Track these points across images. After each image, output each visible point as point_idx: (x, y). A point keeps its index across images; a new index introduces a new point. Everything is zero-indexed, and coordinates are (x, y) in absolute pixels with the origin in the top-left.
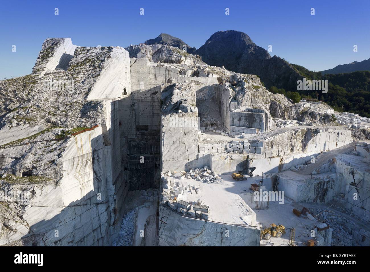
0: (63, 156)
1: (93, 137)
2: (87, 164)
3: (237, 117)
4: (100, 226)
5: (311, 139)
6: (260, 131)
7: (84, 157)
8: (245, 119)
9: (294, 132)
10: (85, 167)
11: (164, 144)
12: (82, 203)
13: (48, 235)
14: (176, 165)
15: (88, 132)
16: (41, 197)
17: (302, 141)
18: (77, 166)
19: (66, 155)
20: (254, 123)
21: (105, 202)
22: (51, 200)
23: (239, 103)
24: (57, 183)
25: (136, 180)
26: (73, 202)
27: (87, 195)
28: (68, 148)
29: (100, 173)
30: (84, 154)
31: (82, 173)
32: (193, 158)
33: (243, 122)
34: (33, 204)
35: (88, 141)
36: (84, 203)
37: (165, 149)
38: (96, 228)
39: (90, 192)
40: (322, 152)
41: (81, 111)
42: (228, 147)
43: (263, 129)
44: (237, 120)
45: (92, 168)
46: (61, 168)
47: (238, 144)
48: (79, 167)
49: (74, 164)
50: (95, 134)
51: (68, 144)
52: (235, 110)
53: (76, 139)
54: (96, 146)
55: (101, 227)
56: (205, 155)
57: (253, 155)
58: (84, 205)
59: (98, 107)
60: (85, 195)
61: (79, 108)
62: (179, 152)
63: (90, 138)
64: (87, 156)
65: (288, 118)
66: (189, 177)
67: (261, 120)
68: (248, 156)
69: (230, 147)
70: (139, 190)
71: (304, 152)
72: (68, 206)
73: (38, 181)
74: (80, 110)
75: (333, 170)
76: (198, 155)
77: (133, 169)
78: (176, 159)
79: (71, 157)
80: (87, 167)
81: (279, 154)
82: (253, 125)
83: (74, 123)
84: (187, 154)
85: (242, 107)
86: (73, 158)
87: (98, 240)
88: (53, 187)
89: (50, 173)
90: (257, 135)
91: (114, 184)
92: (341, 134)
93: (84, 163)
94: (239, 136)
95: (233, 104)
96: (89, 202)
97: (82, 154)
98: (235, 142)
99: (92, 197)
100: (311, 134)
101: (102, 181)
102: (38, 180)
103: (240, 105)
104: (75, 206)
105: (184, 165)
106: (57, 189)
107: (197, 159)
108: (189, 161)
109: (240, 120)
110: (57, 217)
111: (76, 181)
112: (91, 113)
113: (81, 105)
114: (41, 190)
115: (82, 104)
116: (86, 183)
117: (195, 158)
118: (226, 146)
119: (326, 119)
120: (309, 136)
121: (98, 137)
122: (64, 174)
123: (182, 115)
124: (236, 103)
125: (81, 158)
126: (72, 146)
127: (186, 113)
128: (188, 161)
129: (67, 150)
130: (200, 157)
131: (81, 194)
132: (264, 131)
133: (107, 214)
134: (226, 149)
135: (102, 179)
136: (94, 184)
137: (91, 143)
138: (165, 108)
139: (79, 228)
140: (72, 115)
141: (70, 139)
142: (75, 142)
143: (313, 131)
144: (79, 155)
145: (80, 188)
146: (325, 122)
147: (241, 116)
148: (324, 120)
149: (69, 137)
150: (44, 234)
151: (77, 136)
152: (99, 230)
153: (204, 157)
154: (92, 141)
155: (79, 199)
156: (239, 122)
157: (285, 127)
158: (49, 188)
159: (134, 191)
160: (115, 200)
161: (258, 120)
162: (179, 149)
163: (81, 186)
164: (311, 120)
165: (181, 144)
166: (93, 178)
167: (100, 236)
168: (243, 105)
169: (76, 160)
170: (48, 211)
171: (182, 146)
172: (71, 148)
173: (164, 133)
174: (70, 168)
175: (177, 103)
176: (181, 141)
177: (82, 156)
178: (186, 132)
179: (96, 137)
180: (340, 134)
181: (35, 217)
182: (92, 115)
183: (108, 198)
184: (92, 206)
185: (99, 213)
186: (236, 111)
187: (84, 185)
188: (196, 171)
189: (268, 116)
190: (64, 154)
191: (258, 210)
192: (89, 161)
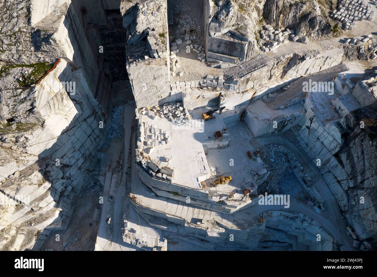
0: (37, 107)
1: (58, 74)
2: (62, 99)
3: (216, 43)
4: (93, 131)
5: (294, 66)
6: (240, 59)
7: (57, 95)
8: (225, 46)
9: (276, 62)
10: (62, 102)
11: (133, 89)
12: (71, 127)
13: (54, 157)
14: (150, 102)
15: (51, 73)
16: (34, 139)
17: (284, 67)
18: (54, 106)
19: (39, 103)
20: (234, 51)
21: (91, 114)
22: (44, 138)
23: (221, 24)
24: (42, 126)
25: (117, 70)
26: (64, 129)
27: (73, 119)
28: (38, 98)
29: (78, 98)
30: (56, 93)
31: (61, 108)
32: (165, 95)
33: (222, 49)
34: (31, 145)
35: (55, 80)
36: (73, 125)
37: (136, 92)
38: (90, 134)
39: (75, 116)
40: (301, 77)
41: (31, 42)
42: (201, 83)
43: (243, 59)
44: (216, 46)
45: (70, 99)
46: (40, 115)
47: (212, 81)
48: (56, 106)
49: (51, 106)
50: (59, 70)
51: (36, 94)
52: (215, 34)
53: (42, 85)
54: (65, 79)
55: (95, 131)
56: (177, 92)
57: (225, 92)
58: (73, 127)
59: (50, 42)
60: (72, 120)
61: (28, 39)
62: (150, 93)
63: (55, 77)
64: (60, 93)
65: (282, 24)
66: (162, 116)
67: (242, 49)
68: (220, 93)
69: (204, 83)
70: (122, 79)
71: (282, 79)
72: (61, 135)
73: (25, 129)
74: (29, 41)
75: (302, 102)
76: (170, 93)
77: (112, 60)
78: (149, 98)
79: (45, 103)
80: (64, 101)
81: (254, 86)
82: (233, 53)
83: (30, 59)
84: (159, 93)
85: (224, 30)
86: (47, 102)
87: (95, 139)
88: (41, 130)
89: (31, 119)
90: (235, 65)
91: (95, 98)
92: (330, 58)
93: (60, 100)
94: (216, 65)
95: (213, 26)
96: (77, 122)
97: (54, 94)
98: (209, 79)
99: (78, 118)
100: (296, 61)
101: (84, 102)
102: (24, 127)
103: (222, 27)
104: (66, 132)
105: (158, 101)
106: (44, 130)
107: (170, 95)
108: (162, 98)
109: (219, 46)
110: (55, 145)
111: (58, 116)
112: (45, 47)
113: (28, 35)
114: (31, 135)
115: (29, 33)
116: (69, 112)
117: (168, 95)
118: (199, 82)
119: (325, 30)
120: (293, 63)
121: (64, 71)
122: (45, 118)
123: (149, 62)
124: (217, 25)
125: (55, 98)
126: (41, 93)
127: (154, 60)
128: (160, 99)
129: (37, 99)
130: (172, 94)
131: (68, 121)
132: (245, 60)
133: (96, 121)
134: (200, 84)
135: (82, 101)
136: (77, 108)
137: (59, 80)
138: (131, 39)
139: (76, 142)
140: (24, 50)
141: (36, 89)
142: (42, 88)
143: (299, 57)
144: (52, 97)
145: (65, 118)
146: (322, 33)
147: (221, 43)
148: (323, 31)
149: (34, 87)
150: (51, 157)
151: (41, 82)
152: (93, 134)
153: (176, 95)
154: (59, 78)
155: (68, 125)
156: (218, 48)
157: (270, 50)
158: (38, 131)
159: (118, 82)
160: (100, 108)
161: (239, 50)
162: (150, 91)
163: (65, 117)
164: (308, 30)
165: (152, 87)
166: (73, 105)
167: (95, 136)
168: (225, 26)
169: (50, 102)
170: (45, 144)
171: (153, 89)
172: (41, 96)
173: (132, 80)
174: (48, 111)
175: (143, 32)
176: (151, 85)
177: (56, 96)
178: (155, 77)
179: (62, 71)
180: (328, 58)
181: (38, 150)
182: (48, 49)
183: (94, 108)
184: (81, 123)
185: (89, 124)
186: (215, 36)
187: (67, 114)
188: (169, 107)
189: (252, 44)
190: (36, 104)
191: (219, 150)
192: (64, 96)
